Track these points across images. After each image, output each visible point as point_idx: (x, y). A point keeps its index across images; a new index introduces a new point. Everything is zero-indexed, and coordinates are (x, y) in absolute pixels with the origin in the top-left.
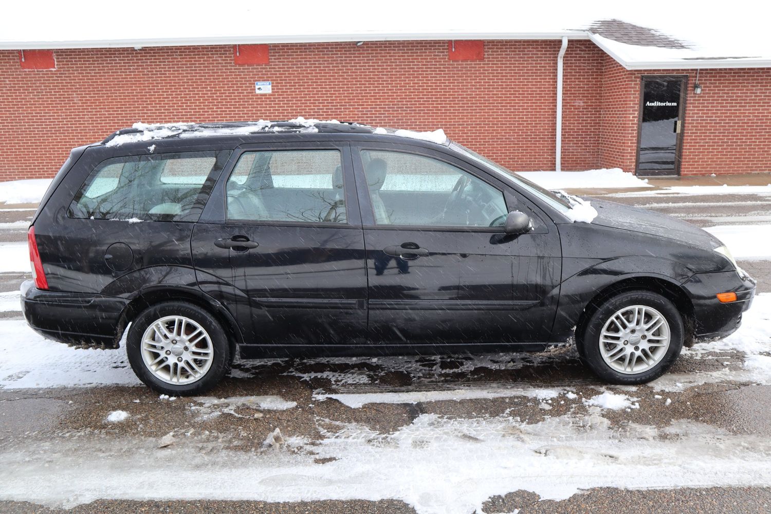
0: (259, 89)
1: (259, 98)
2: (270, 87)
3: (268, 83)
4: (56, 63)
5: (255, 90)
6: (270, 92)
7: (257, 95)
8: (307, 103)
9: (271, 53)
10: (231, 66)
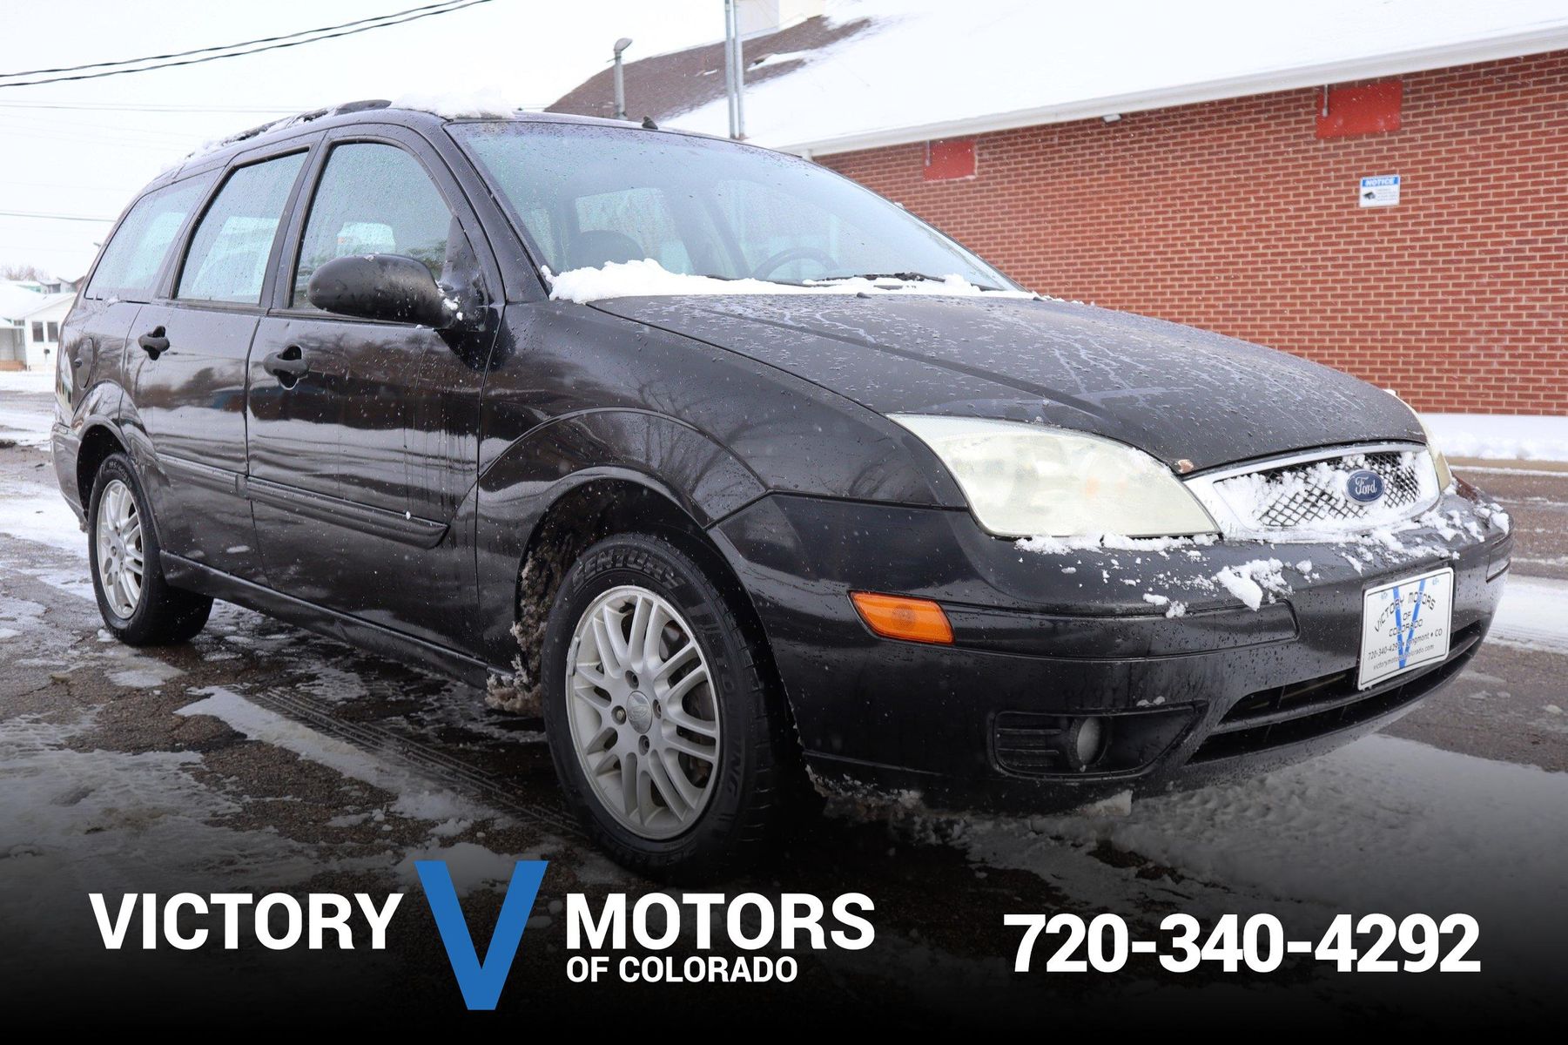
0: (1368, 195)
1: (1365, 220)
2: (1396, 189)
3: (1392, 181)
4: (977, 164)
5: (1357, 198)
6: (1395, 201)
7: (1362, 212)
8: (1489, 228)
9: (1407, 100)
10: (1308, 143)
